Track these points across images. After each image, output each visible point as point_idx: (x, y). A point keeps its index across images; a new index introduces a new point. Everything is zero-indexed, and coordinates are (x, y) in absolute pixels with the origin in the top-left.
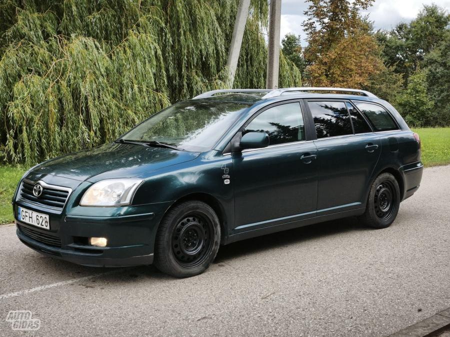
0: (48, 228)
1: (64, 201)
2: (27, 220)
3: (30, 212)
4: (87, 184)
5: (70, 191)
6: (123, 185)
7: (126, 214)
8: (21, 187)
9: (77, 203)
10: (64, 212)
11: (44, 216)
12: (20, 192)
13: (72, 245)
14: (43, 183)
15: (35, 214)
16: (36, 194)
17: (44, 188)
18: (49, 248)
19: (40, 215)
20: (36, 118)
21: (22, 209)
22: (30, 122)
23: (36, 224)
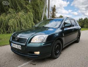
0: (21, 49)
1: (26, 42)
2: (14, 47)
3: (15, 44)
4: (32, 36)
5: (27, 38)
6: (43, 37)
7: (43, 45)
8: (12, 37)
9: (30, 42)
10: (26, 45)
11: (19, 46)
12: (11, 39)
13: (28, 54)
14: (18, 36)
15: (16, 45)
16: (16, 40)
17: (19, 38)
18: (21, 54)
19: (18, 45)
20: (13, 26)
21: (12, 43)
22: (12, 26)
23: (17, 48)
